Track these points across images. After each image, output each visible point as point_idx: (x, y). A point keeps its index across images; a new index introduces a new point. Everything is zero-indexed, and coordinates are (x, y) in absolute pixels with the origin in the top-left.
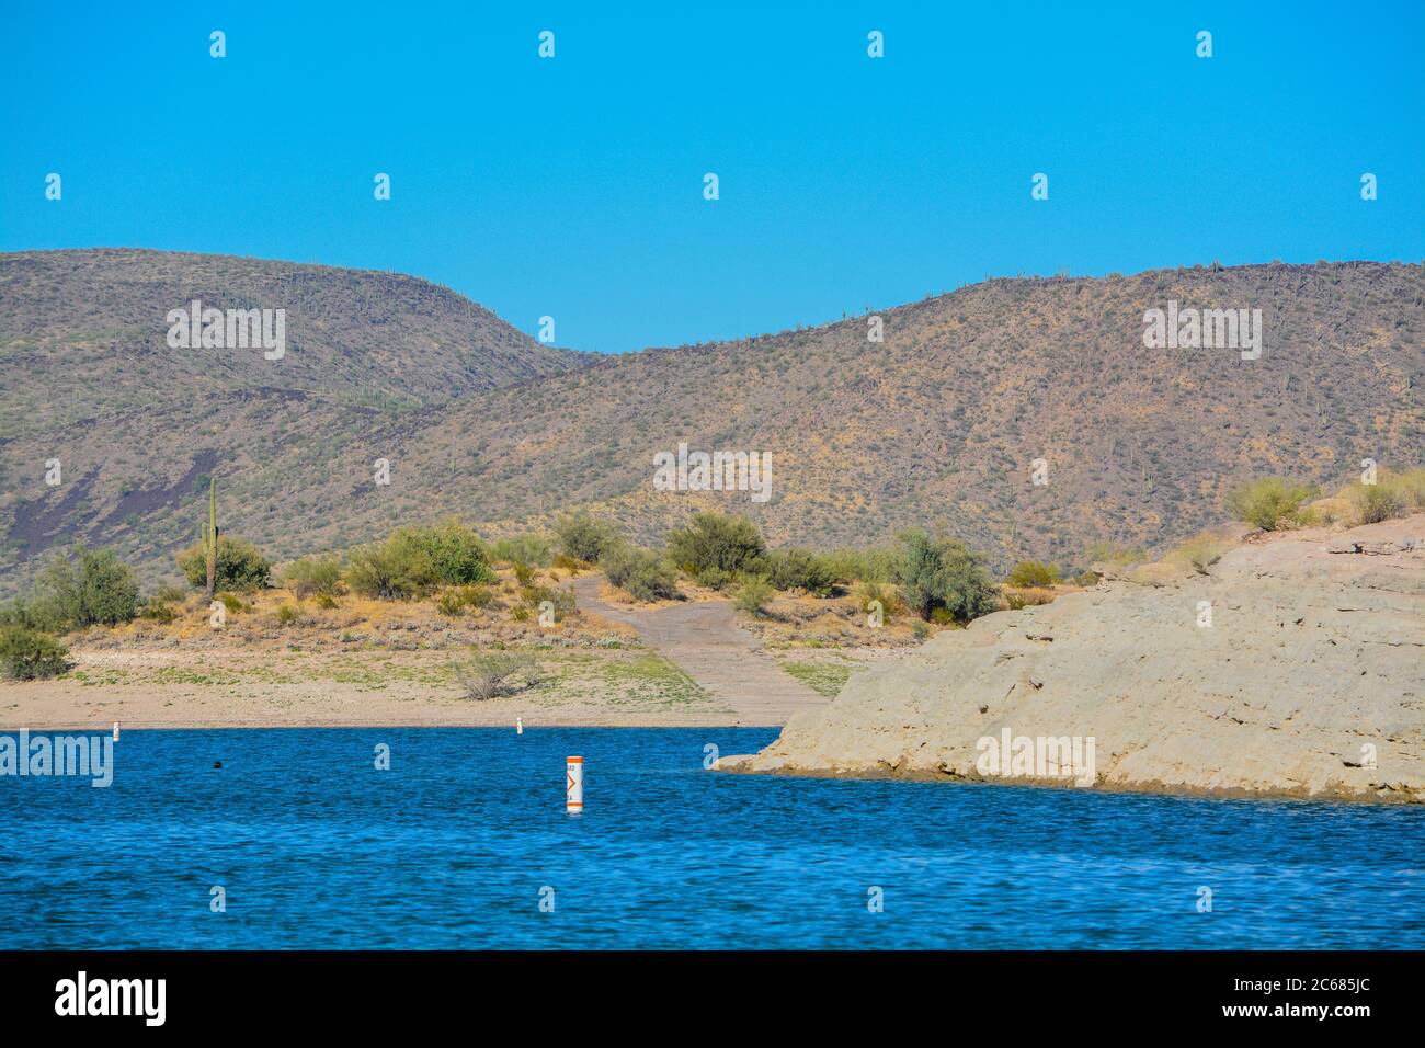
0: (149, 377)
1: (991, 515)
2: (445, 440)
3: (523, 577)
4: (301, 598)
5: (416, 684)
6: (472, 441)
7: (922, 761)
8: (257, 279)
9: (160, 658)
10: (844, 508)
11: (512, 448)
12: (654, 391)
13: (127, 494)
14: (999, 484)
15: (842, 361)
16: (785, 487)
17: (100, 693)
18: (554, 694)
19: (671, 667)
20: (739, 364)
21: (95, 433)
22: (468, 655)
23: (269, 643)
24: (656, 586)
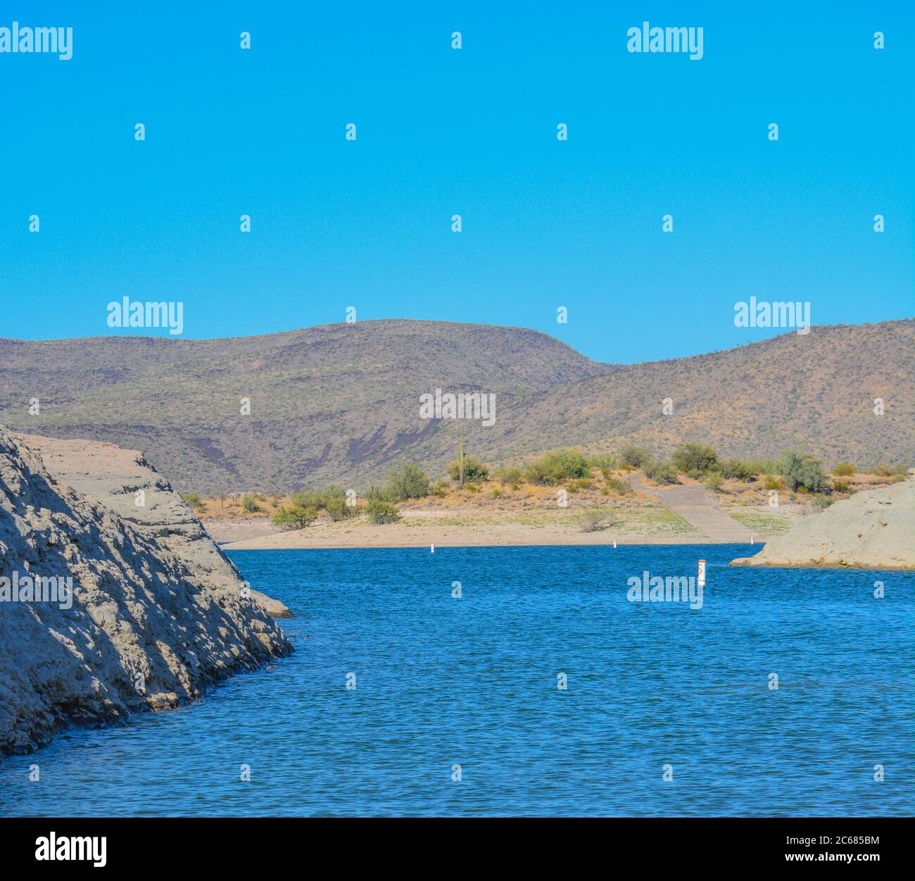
0: (409, 380)
1: (809, 439)
2: (548, 408)
3: (606, 474)
4: (503, 485)
5: (558, 525)
6: (561, 408)
7: (831, 559)
8: (458, 332)
9: (441, 514)
10: (739, 437)
11: (580, 411)
12: (648, 382)
13: (400, 435)
14: (814, 424)
15: (737, 367)
16: (711, 428)
17: (415, 530)
18: (623, 529)
19: (677, 516)
20: (688, 369)
21: (385, 407)
22: (582, 511)
23: (489, 507)
24: (669, 478)
